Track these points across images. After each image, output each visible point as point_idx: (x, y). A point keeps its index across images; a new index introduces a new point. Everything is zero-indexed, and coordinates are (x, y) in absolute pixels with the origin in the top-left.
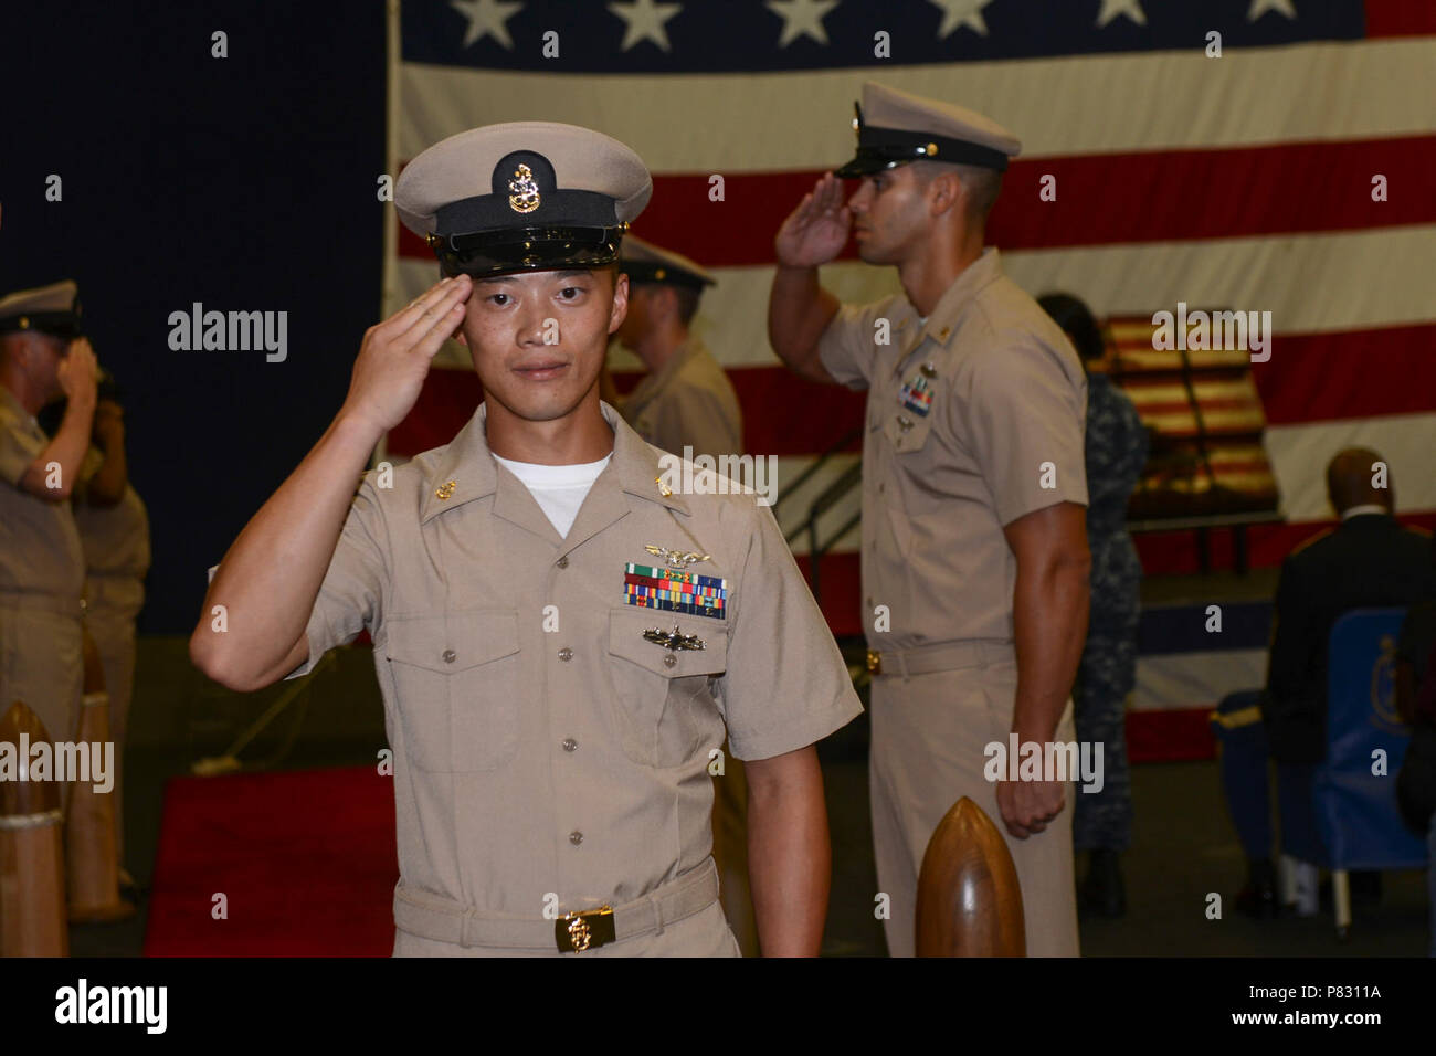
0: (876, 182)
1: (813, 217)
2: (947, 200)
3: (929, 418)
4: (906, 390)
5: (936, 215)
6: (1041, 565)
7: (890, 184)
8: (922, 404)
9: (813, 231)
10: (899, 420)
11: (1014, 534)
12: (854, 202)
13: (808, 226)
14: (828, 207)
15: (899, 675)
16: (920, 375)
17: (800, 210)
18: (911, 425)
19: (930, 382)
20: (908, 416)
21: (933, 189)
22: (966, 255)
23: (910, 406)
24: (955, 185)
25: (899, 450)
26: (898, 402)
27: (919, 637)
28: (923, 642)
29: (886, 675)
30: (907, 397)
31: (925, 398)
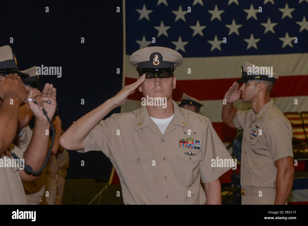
0: (246, 84)
1: (232, 92)
2: (262, 88)
3: (257, 137)
4: (252, 131)
5: (259, 92)
6: (283, 170)
7: (249, 85)
8: (256, 134)
9: (232, 95)
10: (250, 137)
11: (276, 164)
12: (241, 89)
13: (231, 94)
14: (236, 89)
15: (249, 195)
16: (255, 127)
17: (229, 90)
18: (253, 139)
19: (257, 129)
20: (253, 137)
21: (258, 86)
22: (266, 101)
23: (253, 134)
24: (264, 85)
25: (250, 144)
26: (250, 133)
27: (253, 186)
28: (254, 188)
29: (245, 195)
30: (252, 132)
31: (256, 133)
